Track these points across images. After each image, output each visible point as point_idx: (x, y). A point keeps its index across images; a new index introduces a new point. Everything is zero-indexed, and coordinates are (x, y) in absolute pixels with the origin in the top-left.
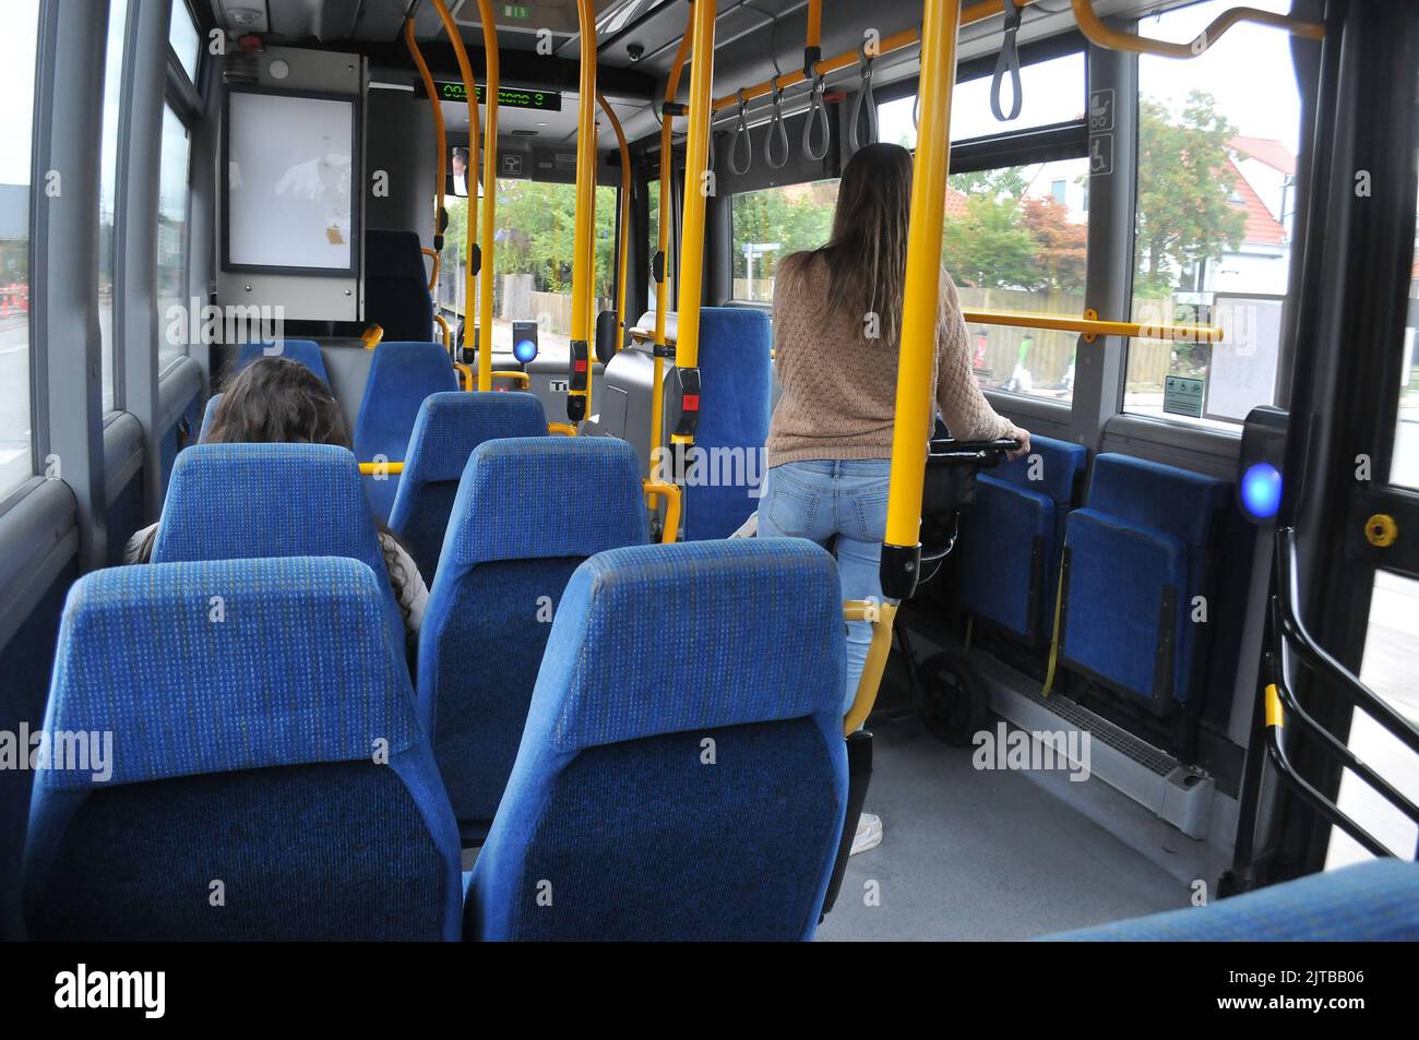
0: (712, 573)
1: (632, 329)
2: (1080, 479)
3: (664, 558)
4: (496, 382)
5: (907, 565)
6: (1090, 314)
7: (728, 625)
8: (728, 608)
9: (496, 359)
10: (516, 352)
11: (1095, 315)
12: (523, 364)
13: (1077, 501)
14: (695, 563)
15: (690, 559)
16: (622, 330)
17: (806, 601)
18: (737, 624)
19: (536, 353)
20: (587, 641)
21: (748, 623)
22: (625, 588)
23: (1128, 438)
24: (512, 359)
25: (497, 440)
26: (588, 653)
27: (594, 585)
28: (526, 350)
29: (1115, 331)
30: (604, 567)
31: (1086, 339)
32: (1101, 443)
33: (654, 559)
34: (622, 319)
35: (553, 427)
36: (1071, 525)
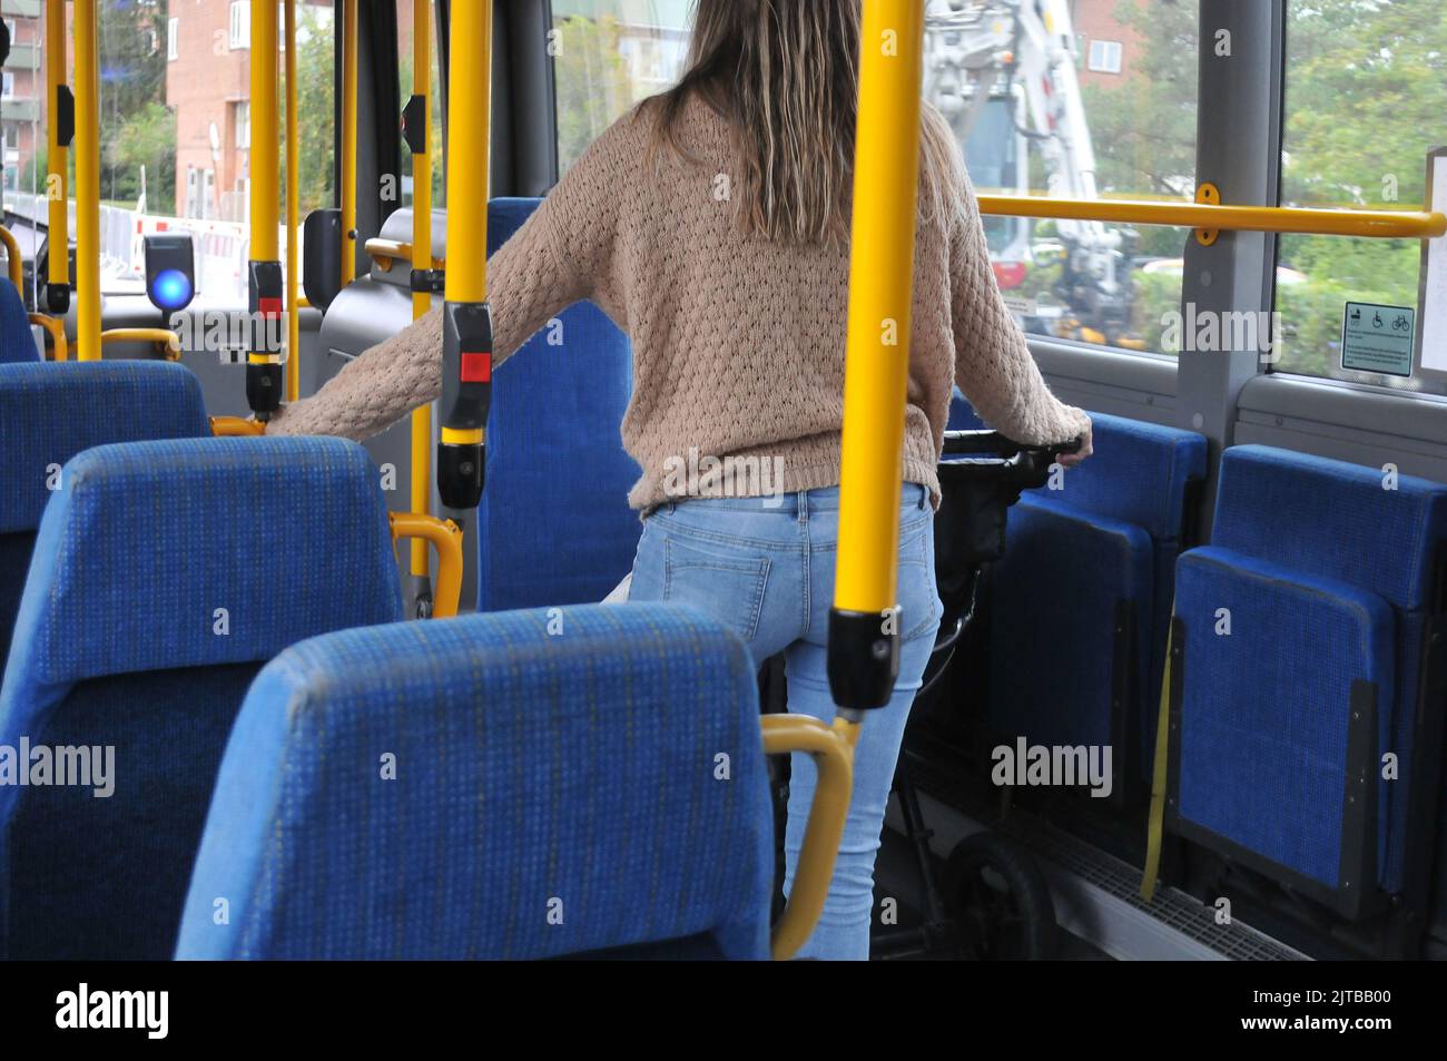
0: (515, 670)
1: (372, 242)
2: (1196, 493)
3: (423, 646)
4: (111, 348)
5: (875, 647)
6: (1207, 193)
7: (547, 767)
8: (547, 734)
9: (113, 307)
10: (152, 293)
11: (1214, 193)
12: (166, 315)
13: (1193, 534)
14: (481, 654)
15: (474, 646)
16: (352, 245)
17: (691, 717)
18: (565, 765)
19: (191, 293)
20: (281, 808)
21: (584, 763)
22: (351, 703)
23: (1280, 417)
24: (145, 306)
25: (108, 447)
26: (284, 829)
27: (292, 703)
28: (172, 288)
29: (1252, 225)
30: (310, 666)
31: (1201, 240)
32: (1233, 426)
33: (404, 649)
34: (352, 223)
35: (220, 424)
36: (1183, 578)
